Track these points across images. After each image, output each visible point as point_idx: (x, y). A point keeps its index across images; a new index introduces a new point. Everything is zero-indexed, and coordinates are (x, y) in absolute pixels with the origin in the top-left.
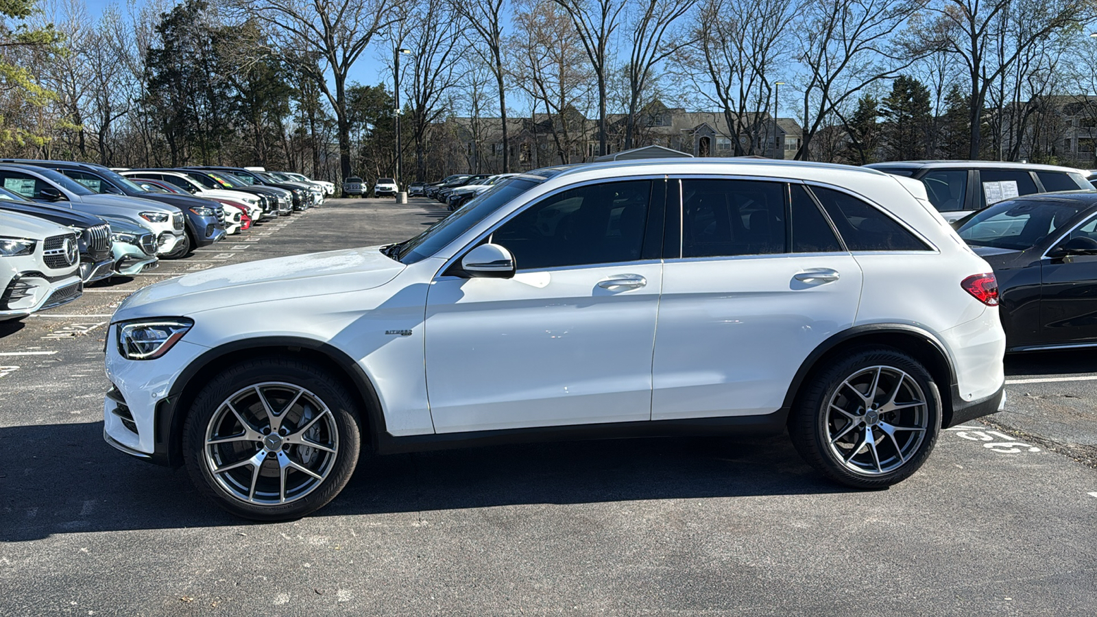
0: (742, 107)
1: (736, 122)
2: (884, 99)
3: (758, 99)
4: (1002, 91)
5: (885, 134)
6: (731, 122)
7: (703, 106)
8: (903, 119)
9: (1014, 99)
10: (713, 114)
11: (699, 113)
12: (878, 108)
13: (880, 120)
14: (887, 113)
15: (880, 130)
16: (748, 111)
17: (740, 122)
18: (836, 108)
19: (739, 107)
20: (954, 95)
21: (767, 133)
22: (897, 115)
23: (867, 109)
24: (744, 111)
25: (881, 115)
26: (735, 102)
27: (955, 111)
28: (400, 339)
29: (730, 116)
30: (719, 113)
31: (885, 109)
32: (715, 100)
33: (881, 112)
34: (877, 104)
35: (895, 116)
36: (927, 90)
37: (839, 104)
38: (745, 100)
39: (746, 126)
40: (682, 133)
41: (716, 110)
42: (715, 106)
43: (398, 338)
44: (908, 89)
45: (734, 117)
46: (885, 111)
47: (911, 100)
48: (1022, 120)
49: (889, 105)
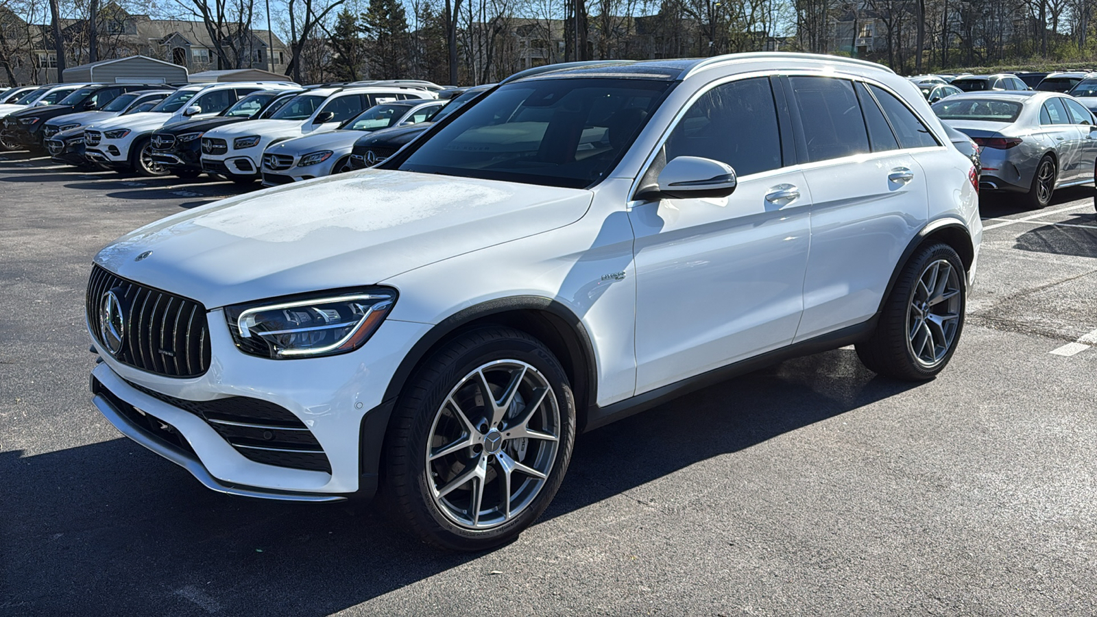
0: (221, 16)
1: (217, 31)
2: (362, 14)
3: (240, 8)
4: (470, 11)
5: (367, 50)
6: (212, 31)
7: (175, 12)
8: (383, 37)
9: (480, 20)
10: (190, 22)
11: (172, 21)
12: (357, 24)
13: (361, 35)
14: (367, 29)
15: (362, 47)
16: (228, 21)
17: (220, 32)
18: (320, 22)
19: (216, 15)
20: (427, 15)
21: (251, 46)
22: (376, 31)
23: (346, 23)
24: (223, 21)
25: (361, 30)
26: (212, 11)
27: (430, 29)
28: (615, 285)
29: (211, 26)
30: (196, 22)
31: (365, 24)
32: (189, 7)
33: (361, 27)
34: (357, 19)
35: (375, 33)
36: (401, 7)
37: (323, 19)
38: (223, 8)
39: (227, 35)
40: (150, 42)
41: (192, 18)
42: (191, 13)
43: (613, 284)
44: (384, 5)
45: (214, 27)
46: (365, 27)
47: (388, 17)
48: (490, 40)
49: (367, 21)
